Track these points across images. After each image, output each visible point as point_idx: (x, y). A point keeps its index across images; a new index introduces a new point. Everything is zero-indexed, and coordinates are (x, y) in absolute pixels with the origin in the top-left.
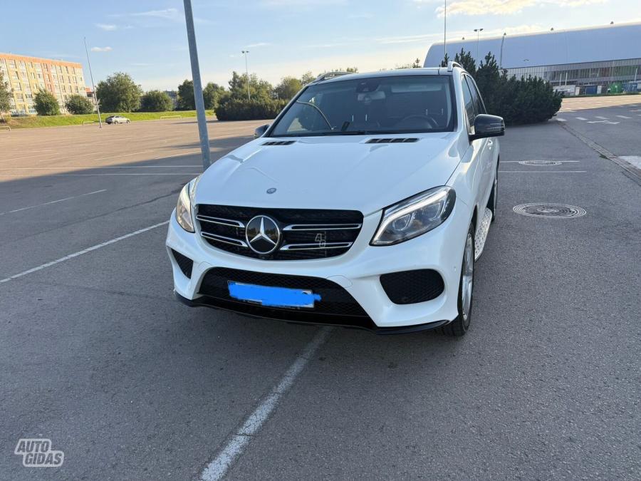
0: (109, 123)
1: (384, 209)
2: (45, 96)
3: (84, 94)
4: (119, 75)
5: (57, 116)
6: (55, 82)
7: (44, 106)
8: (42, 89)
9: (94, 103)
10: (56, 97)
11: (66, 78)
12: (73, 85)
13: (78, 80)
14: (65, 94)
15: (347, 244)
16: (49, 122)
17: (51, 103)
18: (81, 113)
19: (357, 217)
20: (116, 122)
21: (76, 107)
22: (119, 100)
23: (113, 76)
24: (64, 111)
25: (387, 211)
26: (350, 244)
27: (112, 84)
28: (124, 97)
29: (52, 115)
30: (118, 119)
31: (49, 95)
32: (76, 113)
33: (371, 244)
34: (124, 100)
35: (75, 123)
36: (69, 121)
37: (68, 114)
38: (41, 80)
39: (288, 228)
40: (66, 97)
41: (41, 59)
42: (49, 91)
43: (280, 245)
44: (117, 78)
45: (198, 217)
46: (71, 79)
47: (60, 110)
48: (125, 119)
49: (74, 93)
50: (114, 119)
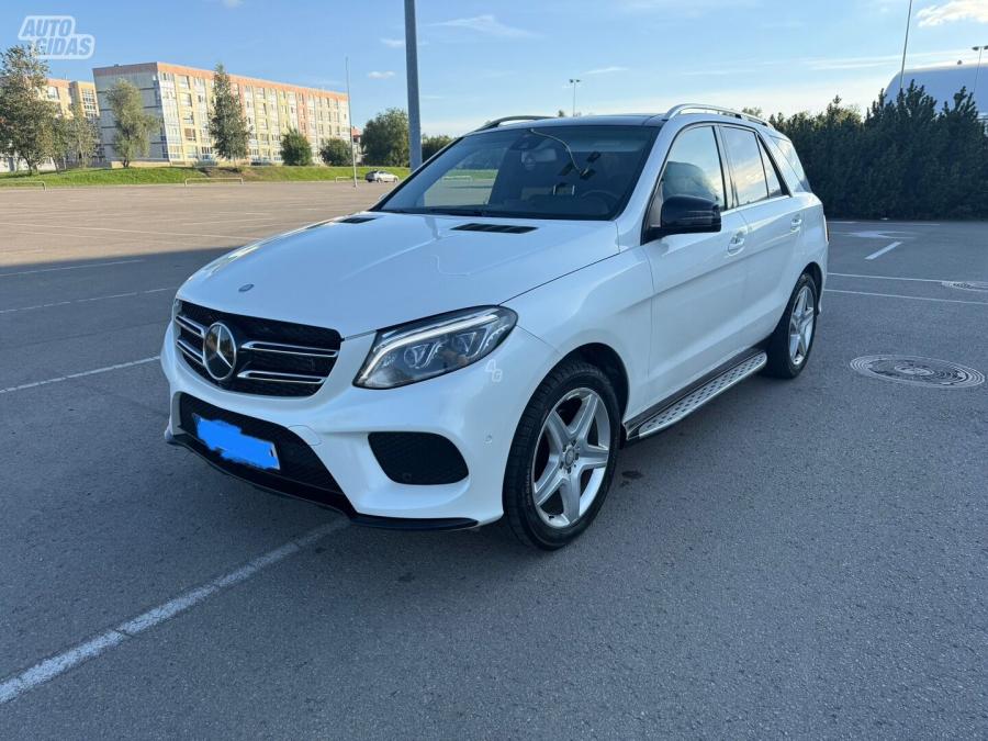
0: (370, 181)
1: (380, 332)
2: (296, 138)
3: (346, 137)
4: (393, 112)
5: (307, 167)
6: (311, 119)
7: (294, 152)
8: (292, 128)
9: (357, 151)
10: (309, 140)
11: (325, 114)
12: (334, 124)
13: (342, 117)
14: (321, 136)
15: (319, 380)
16: (293, 175)
17: (302, 149)
18: (339, 165)
19: (331, 340)
20: (379, 179)
21: (335, 155)
22: (390, 148)
23: (384, 112)
24: (317, 160)
25: (385, 335)
26: (323, 379)
27: (382, 124)
28: (396, 144)
29: (302, 165)
30: (383, 176)
31: (301, 136)
32: (332, 165)
33: (355, 384)
34: (396, 149)
35: (327, 178)
36: (321, 175)
37: (323, 164)
38: (293, 116)
39: (247, 346)
40: (322, 140)
41: (297, 87)
42: (301, 131)
43: (237, 370)
44: (390, 116)
45: (177, 318)
46: (332, 115)
47: (313, 158)
48: (392, 177)
49: (334, 135)
50: (376, 176)
